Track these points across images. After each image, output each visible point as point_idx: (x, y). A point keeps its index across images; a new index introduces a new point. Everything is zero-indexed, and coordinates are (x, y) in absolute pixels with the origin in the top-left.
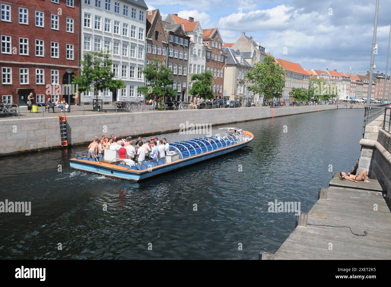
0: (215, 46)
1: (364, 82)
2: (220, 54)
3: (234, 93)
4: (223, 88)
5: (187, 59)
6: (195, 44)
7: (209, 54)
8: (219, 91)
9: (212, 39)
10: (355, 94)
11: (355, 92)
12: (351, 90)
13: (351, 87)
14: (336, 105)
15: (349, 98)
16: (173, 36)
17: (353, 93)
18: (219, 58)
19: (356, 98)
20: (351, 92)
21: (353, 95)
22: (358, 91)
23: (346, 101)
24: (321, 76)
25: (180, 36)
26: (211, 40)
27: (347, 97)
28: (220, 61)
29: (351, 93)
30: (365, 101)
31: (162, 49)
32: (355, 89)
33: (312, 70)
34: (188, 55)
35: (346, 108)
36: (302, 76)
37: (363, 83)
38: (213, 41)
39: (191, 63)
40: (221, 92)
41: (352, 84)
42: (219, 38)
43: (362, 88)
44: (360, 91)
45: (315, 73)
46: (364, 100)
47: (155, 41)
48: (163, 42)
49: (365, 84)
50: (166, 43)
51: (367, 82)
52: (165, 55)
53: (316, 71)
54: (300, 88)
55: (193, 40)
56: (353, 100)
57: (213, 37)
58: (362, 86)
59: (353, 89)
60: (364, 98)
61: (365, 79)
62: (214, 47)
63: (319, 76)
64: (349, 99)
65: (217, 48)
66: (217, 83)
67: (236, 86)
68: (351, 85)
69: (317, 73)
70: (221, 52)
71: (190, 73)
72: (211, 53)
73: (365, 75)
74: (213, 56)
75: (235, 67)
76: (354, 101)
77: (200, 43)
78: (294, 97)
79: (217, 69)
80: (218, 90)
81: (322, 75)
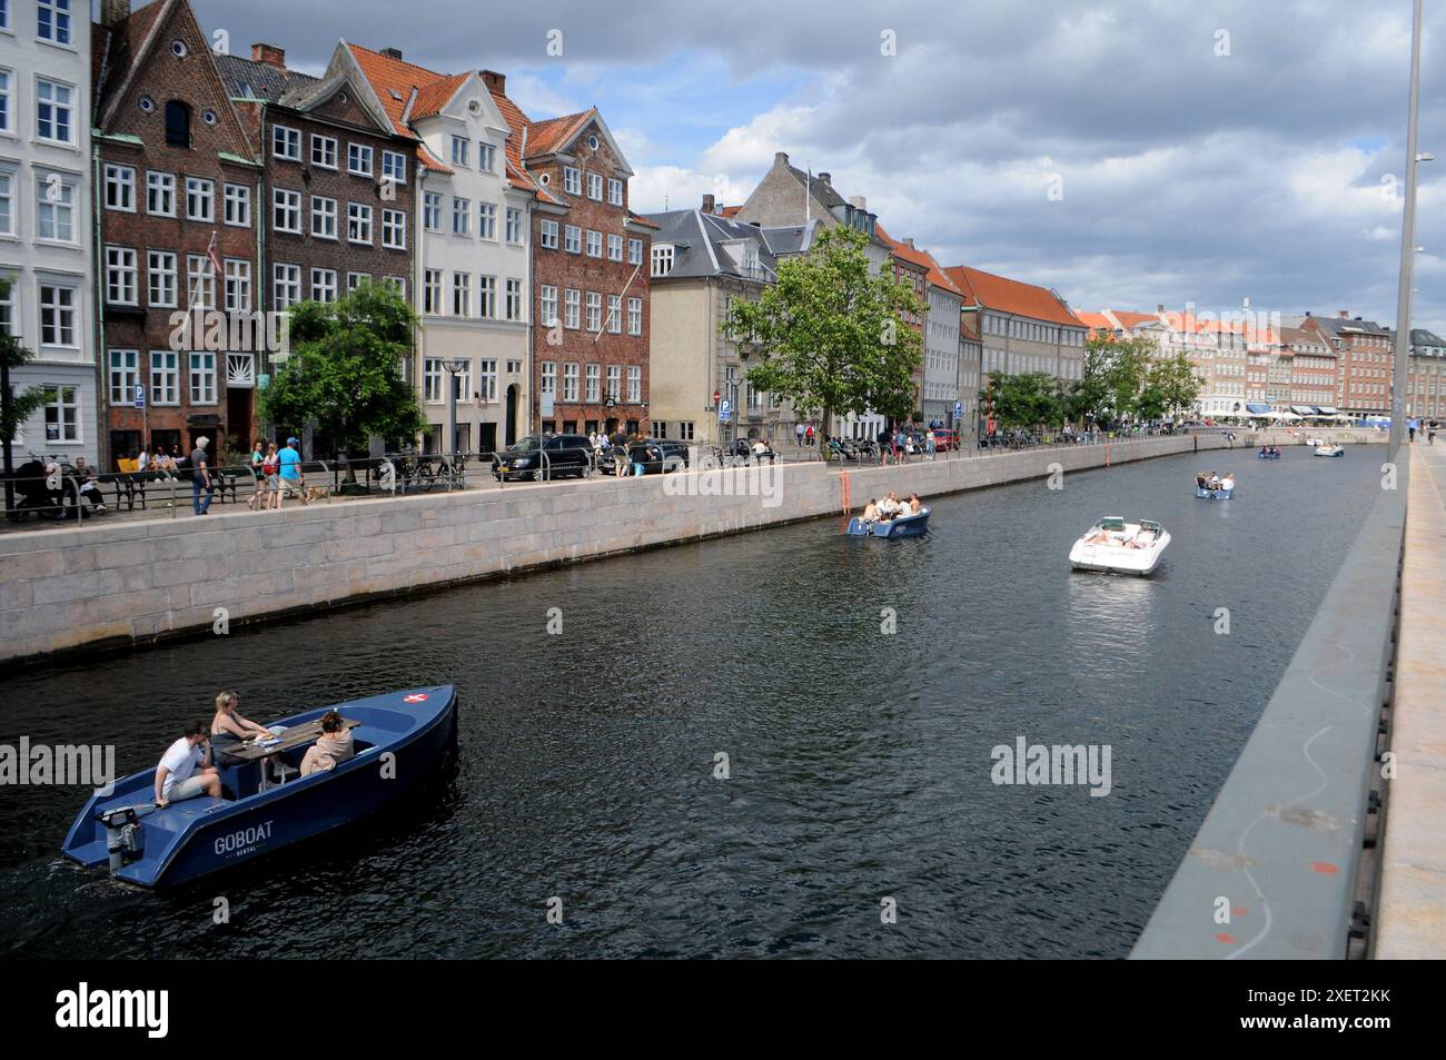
0: (584, 190)
1: (1296, 348)
2: (621, 231)
3: (712, 404)
4: (645, 383)
5: (403, 247)
6: (451, 174)
7: (550, 228)
8: (624, 396)
9: (570, 159)
10: (1263, 392)
11: (1264, 386)
12: (1250, 379)
13: (1249, 368)
14: (1190, 437)
15: (1243, 408)
16: (299, 132)
17: (1257, 392)
18: (616, 244)
19: (1268, 409)
20: (1248, 385)
21: (1258, 397)
22: (1277, 381)
23: (1236, 420)
24: (1138, 334)
25: (346, 134)
26: (560, 164)
27: (1237, 404)
28: (620, 259)
29: (1249, 391)
30: (1301, 418)
31: (219, 195)
32: (1264, 375)
33: (1107, 313)
34: (411, 227)
35: (1228, 445)
36: (1056, 332)
37: (1292, 354)
38: (573, 165)
39: (432, 265)
40: (635, 398)
41: (1251, 358)
42: (607, 156)
43: (1289, 372)
44: (1282, 381)
45: (1117, 325)
46: (1296, 413)
47: (167, 150)
48: (223, 155)
49: (1299, 355)
50: (246, 162)
51: (1304, 350)
52: (247, 223)
53: (1120, 316)
54: (1031, 373)
55: (441, 157)
56: (1257, 416)
57: (572, 151)
58: (1289, 366)
59: (1257, 374)
60: (1297, 408)
61: (1299, 340)
62: (579, 193)
63: (1131, 330)
64: (1242, 413)
65: (600, 198)
66: (609, 357)
67: (723, 370)
68: (1248, 361)
69: (1124, 324)
70: (625, 220)
71: (432, 313)
72: (563, 220)
73: (1298, 327)
74: (573, 234)
75: (714, 290)
76: (1262, 419)
77: (492, 174)
78: (998, 411)
79: (604, 296)
80: (616, 391)
81: (1142, 329)
